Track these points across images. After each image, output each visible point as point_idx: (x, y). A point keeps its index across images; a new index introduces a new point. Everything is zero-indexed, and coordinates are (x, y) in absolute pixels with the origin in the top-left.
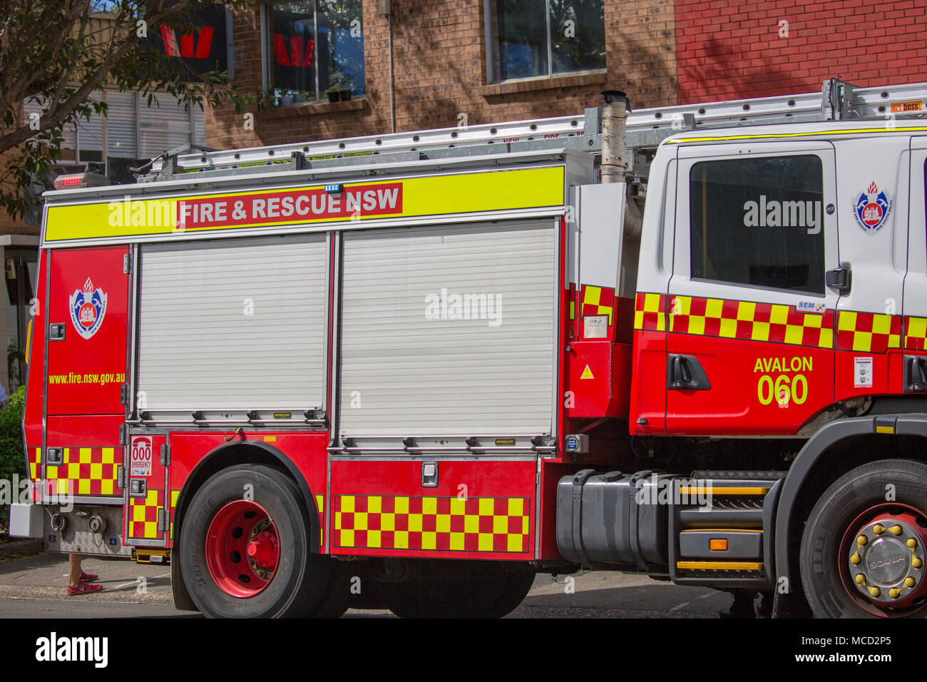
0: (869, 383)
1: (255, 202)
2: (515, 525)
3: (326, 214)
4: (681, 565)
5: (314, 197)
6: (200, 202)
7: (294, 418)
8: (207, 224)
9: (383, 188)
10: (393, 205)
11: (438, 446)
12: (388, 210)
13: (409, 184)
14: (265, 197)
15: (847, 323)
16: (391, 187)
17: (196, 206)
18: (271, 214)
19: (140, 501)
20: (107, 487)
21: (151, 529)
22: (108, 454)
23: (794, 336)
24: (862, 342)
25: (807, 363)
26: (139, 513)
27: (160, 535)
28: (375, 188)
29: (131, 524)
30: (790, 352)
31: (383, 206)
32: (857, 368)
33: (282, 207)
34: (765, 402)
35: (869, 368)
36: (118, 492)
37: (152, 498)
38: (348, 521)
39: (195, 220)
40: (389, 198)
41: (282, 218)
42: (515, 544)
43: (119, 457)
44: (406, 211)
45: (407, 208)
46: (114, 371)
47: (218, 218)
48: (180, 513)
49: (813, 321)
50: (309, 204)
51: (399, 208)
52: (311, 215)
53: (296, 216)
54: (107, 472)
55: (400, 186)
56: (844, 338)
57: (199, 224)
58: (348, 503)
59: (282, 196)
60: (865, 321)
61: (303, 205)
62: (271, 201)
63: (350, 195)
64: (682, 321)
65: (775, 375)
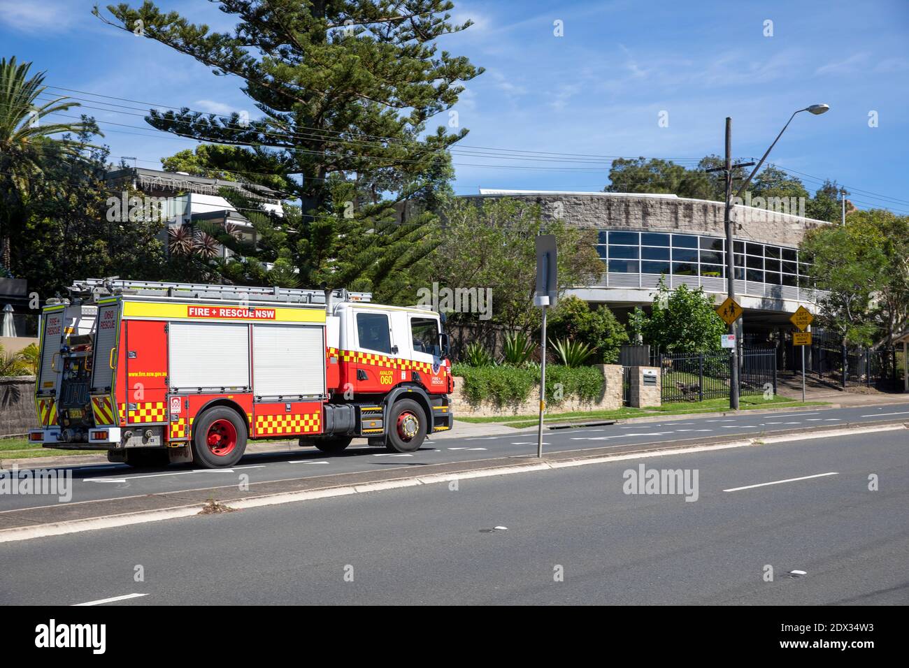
0: (405, 378)
1: (221, 310)
2: (315, 422)
3: (248, 317)
4: (364, 431)
5: (244, 311)
6: (198, 307)
7: (238, 389)
8: (201, 316)
9: (269, 310)
10: (272, 316)
11: (289, 398)
12: (270, 318)
13: (278, 310)
14: (225, 309)
15: (400, 362)
16: (272, 310)
17: (196, 309)
18: (227, 315)
19: (176, 423)
20: (160, 418)
21: (181, 434)
22: (160, 405)
23: (388, 365)
24: (403, 367)
25: (392, 373)
26: (176, 428)
27: (186, 435)
28: (266, 310)
29: (172, 432)
30: (387, 369)
31: (269, 316)
32: (402, 374)
33: (231, 313)
34: (383, 383)
35: (405, 374)
36: (165, 419)
37: (181, 421)
38: (261, 425)
39: (196, 314)
40: (270, 314)
41: (231, 317)
42: (316, 429)
43: (165, 405)
44: (277, 319)
45: (277, 318)
46: (162, 371)
47: (206, 314)
48: (194, 427)
49: (392, 361)
50: (242, 313)
51: (274, 318)
52: (243, 317)
53: (237, 317)
54: (160, 412)
55: (274, 310)
56: (399, 366)
57: (197, 316)
58: (261, 419)
59: (232, 309)
60: (403, 361)
61: (240, 313)
62: (227, 310)
63: (257, 311)
64: (360, 359)
65: (385, 376)
